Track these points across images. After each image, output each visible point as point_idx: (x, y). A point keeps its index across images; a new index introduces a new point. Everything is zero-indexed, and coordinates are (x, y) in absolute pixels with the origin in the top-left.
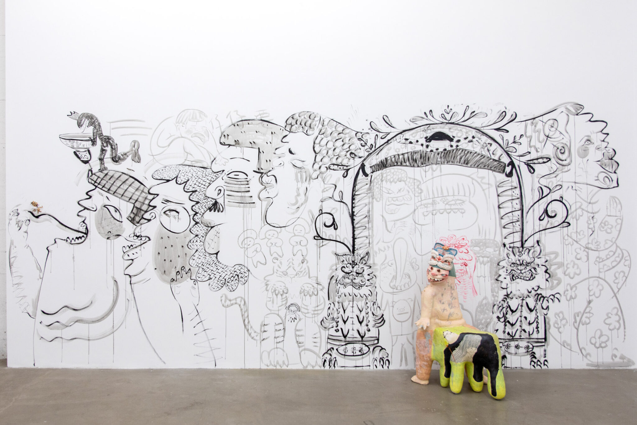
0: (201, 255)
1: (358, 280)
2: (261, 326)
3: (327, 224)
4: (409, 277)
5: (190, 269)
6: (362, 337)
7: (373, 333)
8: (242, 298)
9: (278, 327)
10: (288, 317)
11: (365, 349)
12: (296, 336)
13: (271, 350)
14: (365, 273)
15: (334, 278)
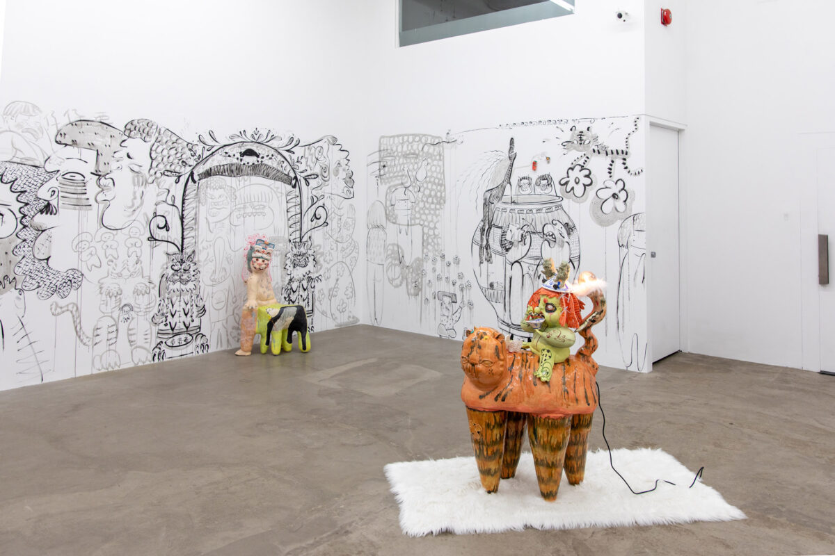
0: (29, 261)
1: (185, 277)
2: (94, 331)
3: (161, 226)
4: (225, 271)
5: (15, 278)
6: (187, 328)
7: (196, 323)
8: (74, 304)
9: (111, 330)
10: (121, 318)
11: (189, 338)
12: (129, 335)
13: (103, 354)
14: (191, 270)
15: (165, 276)
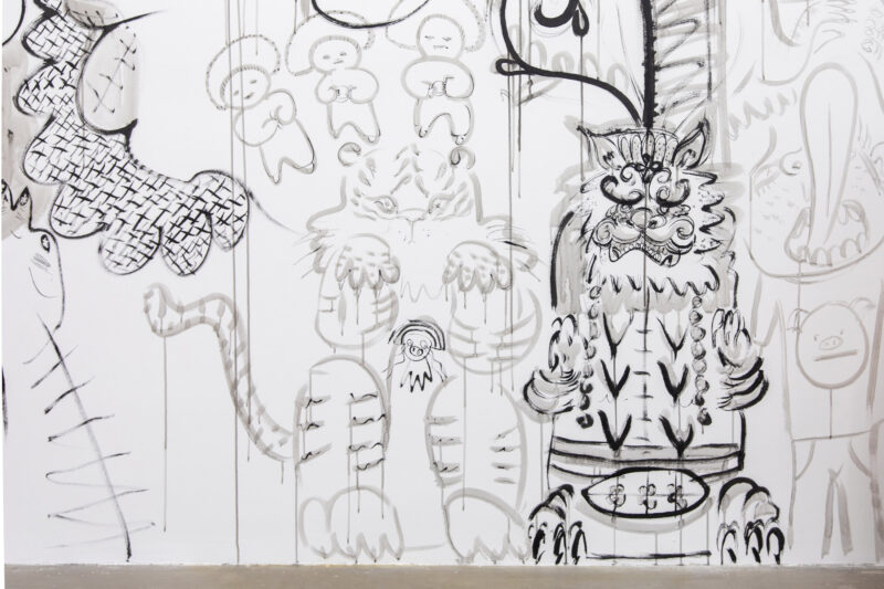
0: (69, 135)
1: (664, 230)
2: (299, 405)
3: (549, 13)
4: (862, 217)
5: (26, 192)
6: (681, 446)
7: (724, 428)
8: (223, 298)
9: (362, 411)
10: (399, 373)
11: (692, 491)
12: (433, 442)
13: (335, 498)
14: (695, 202)
15: (576, 223)
